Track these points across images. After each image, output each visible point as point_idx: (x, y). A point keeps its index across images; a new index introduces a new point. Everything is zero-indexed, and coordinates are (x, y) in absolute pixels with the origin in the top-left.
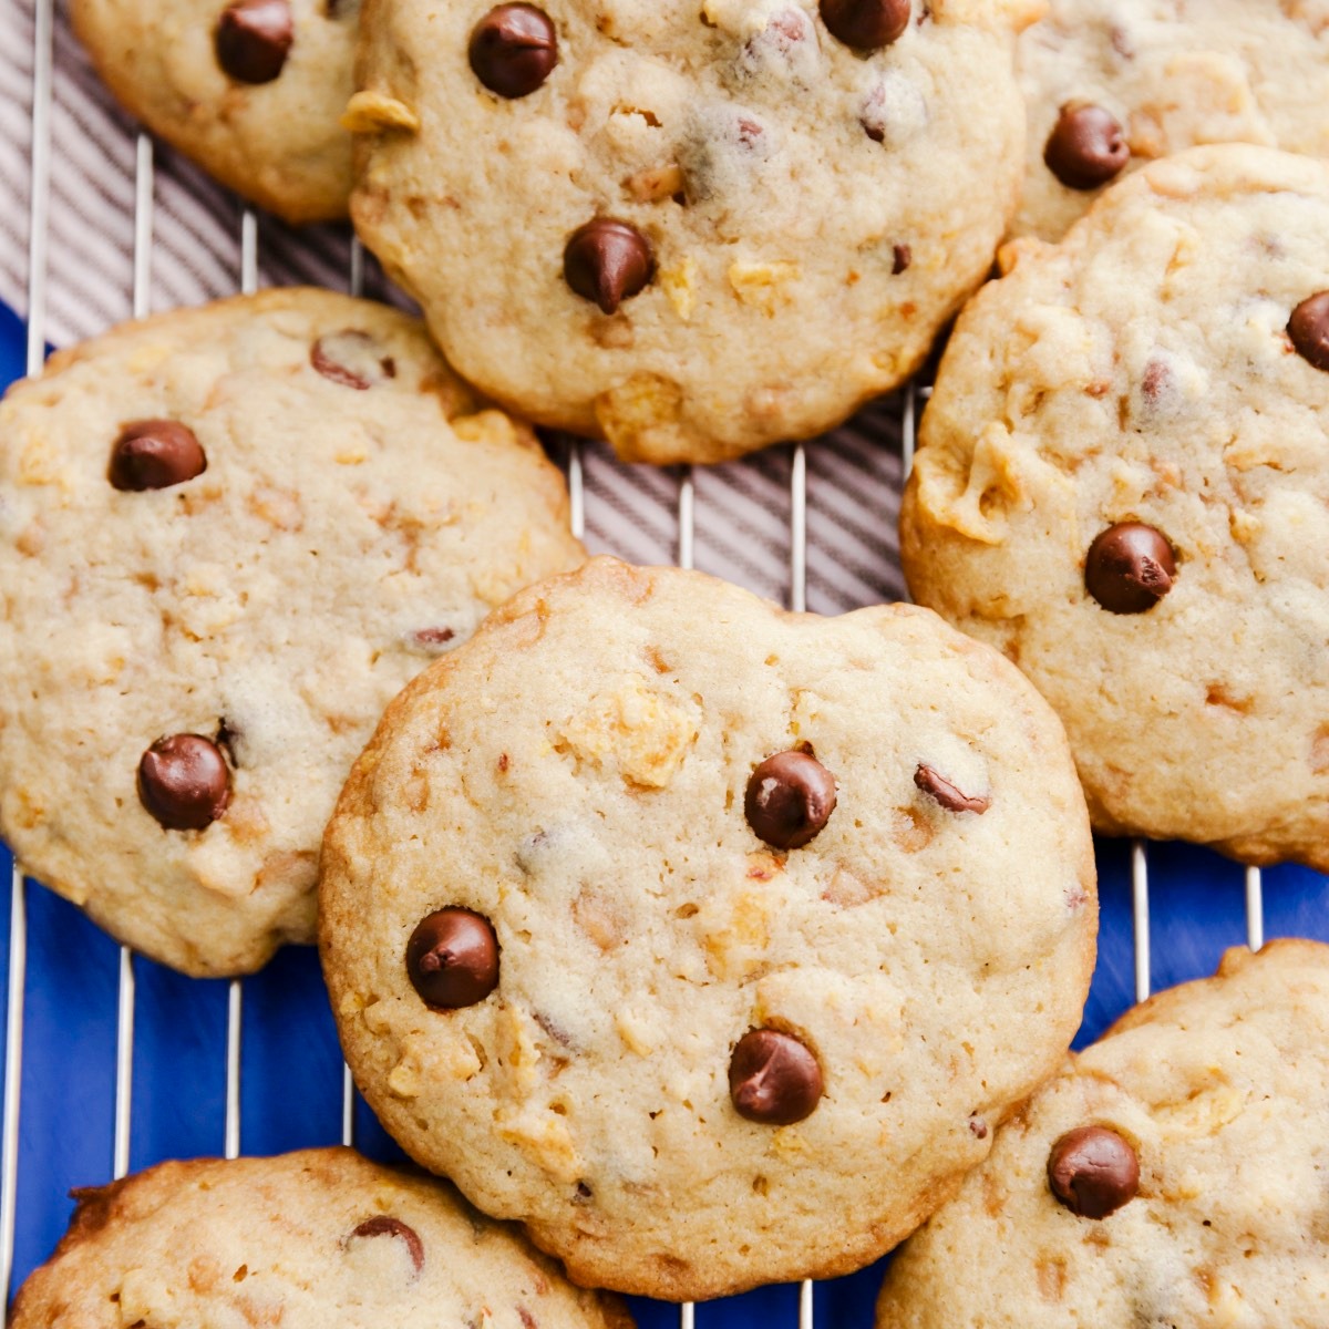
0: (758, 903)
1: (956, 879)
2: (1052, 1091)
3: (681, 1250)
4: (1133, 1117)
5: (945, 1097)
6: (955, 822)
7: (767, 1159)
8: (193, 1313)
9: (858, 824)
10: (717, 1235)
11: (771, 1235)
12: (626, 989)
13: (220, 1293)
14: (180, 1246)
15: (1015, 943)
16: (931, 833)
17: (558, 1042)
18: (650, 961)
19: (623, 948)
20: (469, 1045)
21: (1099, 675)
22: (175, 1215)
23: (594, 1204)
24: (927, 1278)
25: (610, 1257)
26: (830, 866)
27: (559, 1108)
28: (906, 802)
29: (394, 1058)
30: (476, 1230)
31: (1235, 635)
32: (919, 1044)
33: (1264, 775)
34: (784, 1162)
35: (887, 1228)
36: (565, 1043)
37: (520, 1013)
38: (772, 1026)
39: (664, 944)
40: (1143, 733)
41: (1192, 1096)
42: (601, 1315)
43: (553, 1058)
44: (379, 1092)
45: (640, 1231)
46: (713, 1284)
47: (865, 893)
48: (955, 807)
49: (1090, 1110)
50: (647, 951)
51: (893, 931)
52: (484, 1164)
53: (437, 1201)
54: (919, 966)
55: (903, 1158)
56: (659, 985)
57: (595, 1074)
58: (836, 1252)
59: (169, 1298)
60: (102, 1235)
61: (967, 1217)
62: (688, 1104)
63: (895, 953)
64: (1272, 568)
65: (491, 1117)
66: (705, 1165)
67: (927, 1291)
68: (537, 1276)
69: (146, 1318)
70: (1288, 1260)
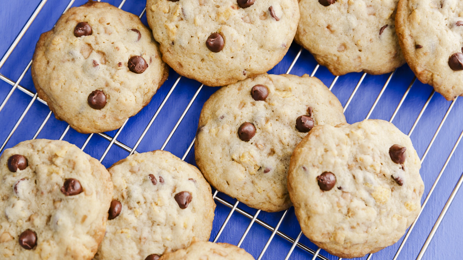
0: (230, 12)
1: (266, 28)
2: (261, 77)
3: (183, 63)
4: (272, 89)
5: (242, 63)
6: (271, 19)
7: (206, 56)
8: (97, 25)
9: (255, 10)
10: (191, 64)
11: (199, 70)
12: (200, 13)
13: (103, 25)
14: (101, 14)
15: (269, 45)
16: (266, 18)
17: (183, 15)
18: (206, 11)
19: (204, 7)
20: (168, 8)
21: (311, 12)
22: (103, 10)
23: (173, 47)
24: (221, 95)
25: (171, 57)
26: (246, 14)
27: (177, 27)
28: (265, 11)
29: (155, 3)
30: (151, 41)
31: (338, 18)
32: (243, 52)
33: (329, 46)
34: (209, 58)
35: (219, 81)
36: (184, 16)
37: (180, 7)
38: (220, 33)
39: (210, 9)
40: (313, 27)
41: (284, 91)
42: (164, 69)
43: (181, 18)
44: (149, 8)
45: (178, 56)
46: (185, 73)
47: (249, 21)
48: (273, 16)
49: (265, 83)
50: (207, 9)
51: (250, 31)
52: (159, 29)
53: (148, 33)
54: (251, 39)
55: (229, 70)
56: (206, 16)
57: (186, 24)
58: (209, 80)
59: (94, 21)
60: (89, 7)
61: (234, 88)
62: (198, 38)
63: (248, 34)
64: (351, 11)
65: (165, 21)
66: (195, 50)
67: (220, 97)
68: (157, 54)
69: (88, 22)
70: (283, 125)
